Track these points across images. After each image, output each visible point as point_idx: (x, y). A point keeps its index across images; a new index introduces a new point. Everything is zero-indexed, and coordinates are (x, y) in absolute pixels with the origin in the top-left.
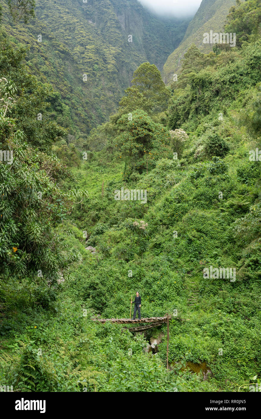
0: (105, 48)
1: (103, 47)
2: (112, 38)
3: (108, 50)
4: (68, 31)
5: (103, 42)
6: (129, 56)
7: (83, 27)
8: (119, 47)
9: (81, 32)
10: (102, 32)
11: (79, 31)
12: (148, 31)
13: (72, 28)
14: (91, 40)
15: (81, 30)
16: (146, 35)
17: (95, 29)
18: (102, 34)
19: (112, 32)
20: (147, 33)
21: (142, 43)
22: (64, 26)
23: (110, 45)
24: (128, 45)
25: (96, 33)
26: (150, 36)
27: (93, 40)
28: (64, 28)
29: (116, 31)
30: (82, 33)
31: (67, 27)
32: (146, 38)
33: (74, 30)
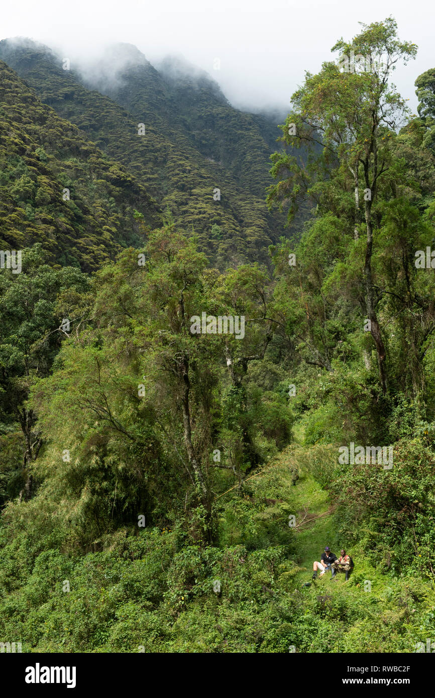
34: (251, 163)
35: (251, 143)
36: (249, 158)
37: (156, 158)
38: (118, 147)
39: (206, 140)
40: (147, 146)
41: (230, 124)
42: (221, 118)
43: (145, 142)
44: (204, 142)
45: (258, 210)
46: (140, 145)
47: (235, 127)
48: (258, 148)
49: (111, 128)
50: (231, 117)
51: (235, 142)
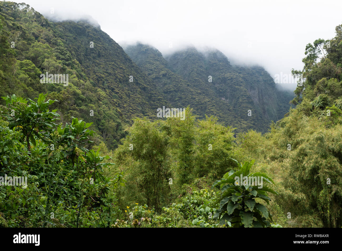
0: (236, 123)
1: (235, 122)
2: (244, 113)
3: (239, 125)
4: (199, 111)
5: (235, 117)
6: (262, 128)
7: (214, 106)
8: (251, 121)
9: (212, 110)
10: (234, 107)
11: (209, 110)
12: (283, 102)
13: (204, 107)
14: (221, 117)
15: (212, 109)
16: (281, 106)
17: (227, 106)
18: (234, 110)
19: (244, 107)
20: (281, 105)
21: (276, 115)
22: (196, 106)
23: (242, 120)
24: (260, 118)
25: (228, 110)
26: (285, 107)
27: (223, 117)
28: (196, 108)
29: (248, 106)
30: (212, 112)
31: (199, 106)
32: (280, 110)
33: (205, 109)
34: (241, 103)
35: (242, 93)
36: (241, 100)
37: (202, 107)
38: (186, 102)
39: (222, 90)
40: (198, 102)
41: (233, 82)
42: (229, 79)
43: (197, 100)
44: (221, 91)
45: (244, 128)
46: (195, 101)
47: (235, 84)
48: (245, 96)
49: (183, 92)
50: (233, 79)
51: (235, 91)
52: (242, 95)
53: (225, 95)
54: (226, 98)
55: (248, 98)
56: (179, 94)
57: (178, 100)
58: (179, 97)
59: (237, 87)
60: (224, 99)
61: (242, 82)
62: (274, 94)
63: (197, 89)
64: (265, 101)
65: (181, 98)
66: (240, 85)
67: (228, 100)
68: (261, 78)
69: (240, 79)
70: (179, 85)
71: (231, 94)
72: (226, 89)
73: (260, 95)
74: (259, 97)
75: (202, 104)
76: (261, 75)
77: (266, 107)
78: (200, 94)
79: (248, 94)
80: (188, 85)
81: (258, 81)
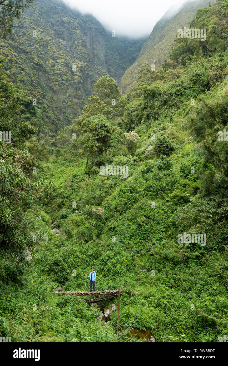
0: (73, 62)
1: (71, 61)
2: (79, 54)
4: (42, 47)
5: (71, 57)
6: (93, 70)
7: (55, 45)
8: (85, 62)
9: (53, 48)
10: (70, 49)
11: (51, 47)
12: (109, 50)
13: (46, 44)
14: (61, 55)
15: (53, 47)
16: (107, 53)
17: (65, 46)
18: (70, 51)
19: (79, 49)
20: (108, 51)
21: (104, 59)
22: (39, 43)
23: (77, 60)
24: (92, 61)
25: (66, 50)
26: (110, 54)
27: (63, 55)
28: (39, 45)
29: (83, 49)
30: (53, 49)
31: (41, 43)
32: (107, 56)
33: (47, 46)
52: (78, 39)
53: (62, 37)
54: (64, 40)
55: (82, 41)
56: (23, 30)
57: (22, 36)
58: (23, 33)
59: (73, 30)
60: (62, 40)
61: (77, 27)
62: (102, 42)
63: (39, 28)
64: (95, 46)
65: (25, 34)
66: (76, 30)
67: (65, 42)
68: (93, 26)
69: (76, 24)
70: (23, 22)
71: (68, 37)
72: (64, 32)
73: (92, 41)
74: (90, 43)
75: (44, 42)
76: (93, 23)
77: (96, 52)
78: (42, 32)
79: (83, 38)
80: (32, 23)
81: (91, 28)
